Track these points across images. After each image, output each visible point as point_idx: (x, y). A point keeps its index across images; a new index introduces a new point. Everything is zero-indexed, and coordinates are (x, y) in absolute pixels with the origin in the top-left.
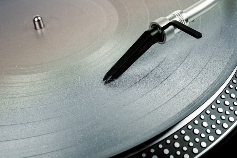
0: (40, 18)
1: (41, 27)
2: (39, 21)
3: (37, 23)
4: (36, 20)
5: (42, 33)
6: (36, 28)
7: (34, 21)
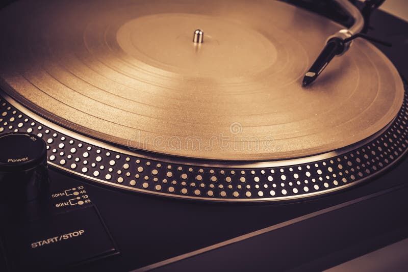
0: (201, 33)
1: (198, 42)
2: (199, 34)
3: (196, 36)
4: (197, 32)
5: (197, 47)
6: (194, 41)
7: (195, 33)
